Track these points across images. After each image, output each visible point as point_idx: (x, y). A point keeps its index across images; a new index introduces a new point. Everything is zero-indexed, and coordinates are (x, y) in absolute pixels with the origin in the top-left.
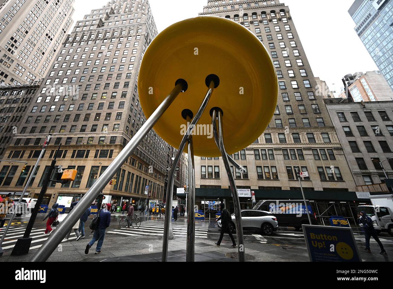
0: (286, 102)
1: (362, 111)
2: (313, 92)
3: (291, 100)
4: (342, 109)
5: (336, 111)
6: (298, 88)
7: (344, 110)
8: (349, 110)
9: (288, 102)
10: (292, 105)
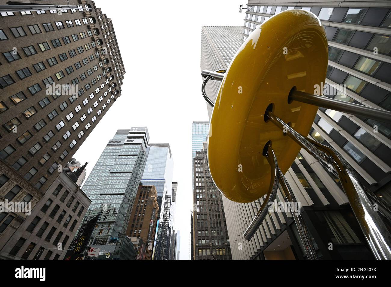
0: (43, 140)
1: (72, 194)
2: (68, 153)
3: (48, 143)
4: (66, 183)
5: (61, 182)
6: (65, 140)
7: (66, 185)
8: (68, 187)
9: (45, 142)
10: (43, 148)
